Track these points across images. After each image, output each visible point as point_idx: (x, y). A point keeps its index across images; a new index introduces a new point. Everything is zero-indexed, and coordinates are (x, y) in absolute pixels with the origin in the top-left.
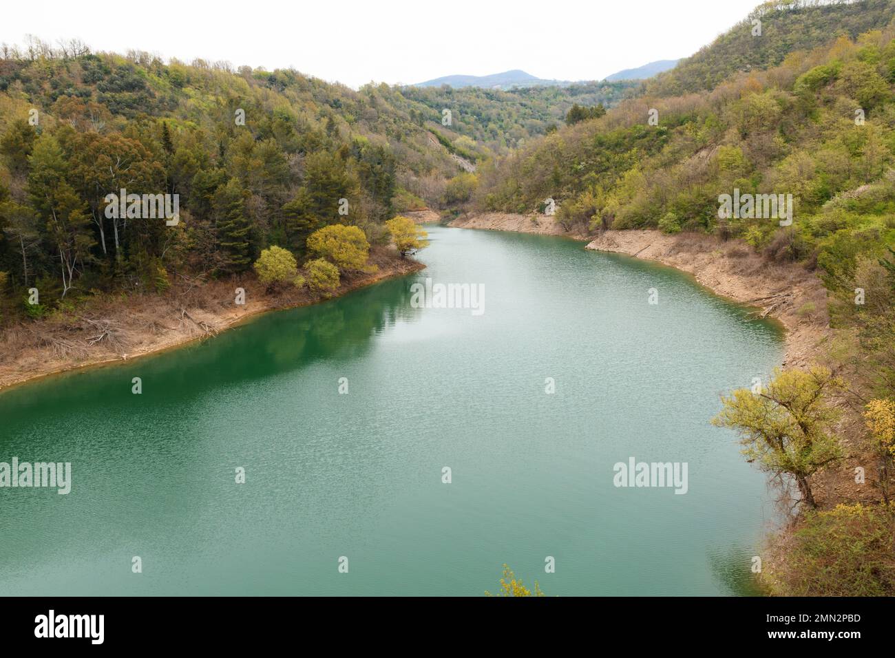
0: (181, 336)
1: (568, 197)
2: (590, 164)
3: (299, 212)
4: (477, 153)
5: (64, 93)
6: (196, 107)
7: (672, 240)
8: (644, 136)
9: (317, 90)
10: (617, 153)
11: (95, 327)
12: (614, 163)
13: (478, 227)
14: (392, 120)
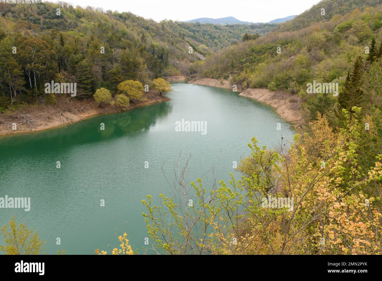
0: (59, 123)
1: (237, 73)
2: (248, 59)
3: (115, 74)
4: (207, 52)
5: (29, 19)
6: (86, 27)
7: (272, 94)
8: (271, 49)
9: (140, 22)
10: (259, 55)
11: (23, 117)
12: (257, 59)
13: (200, 84)
14: (171, 36)
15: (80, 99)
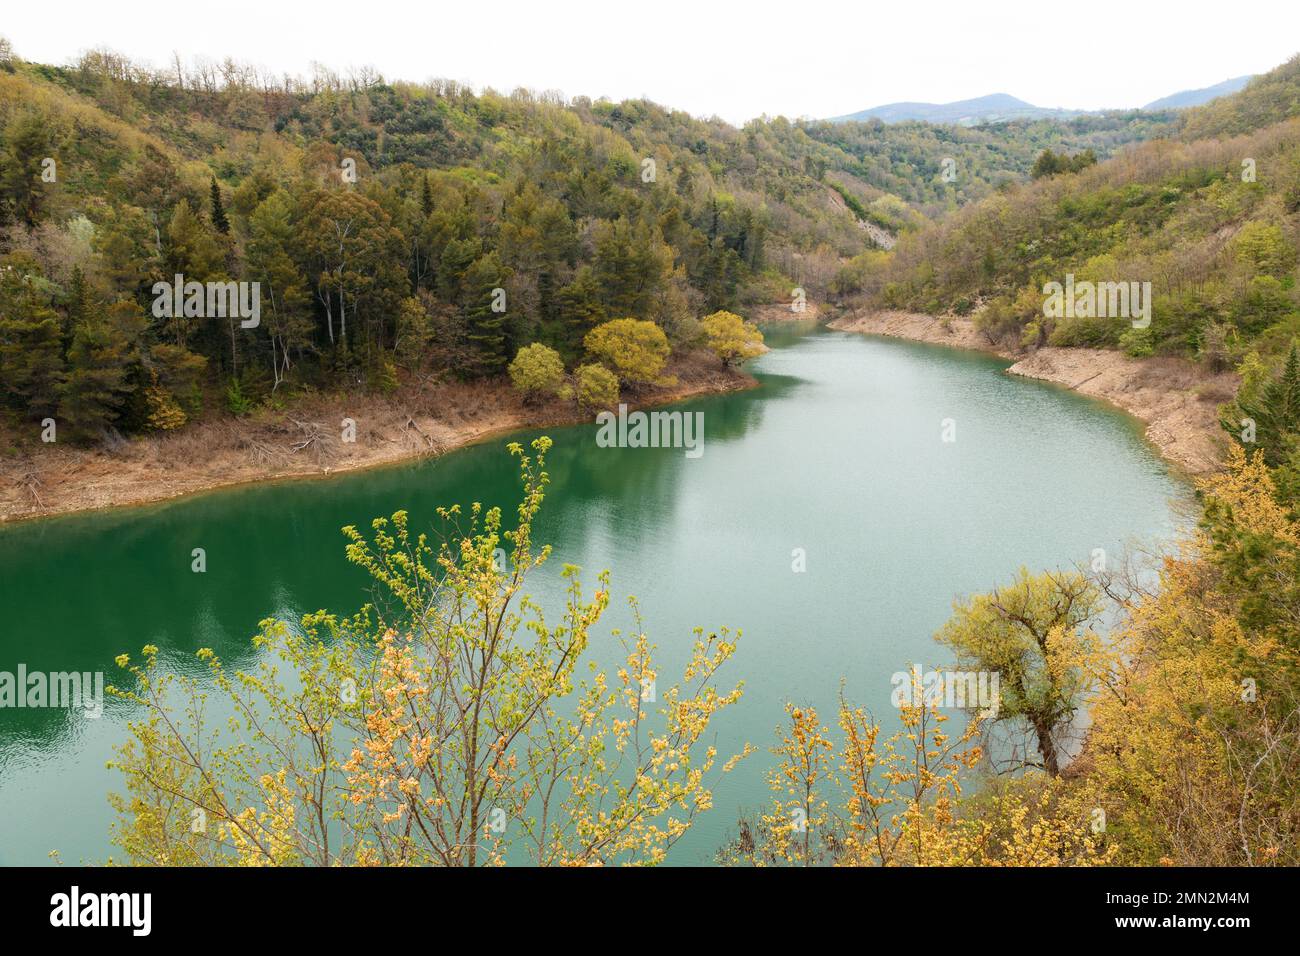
0: (401, 451)
1: (1004, 293)
2: (1047, 244)
3: (579, 300)
4: (902, 221)
5: (345, 135)
6: (506, 154)
7: (1136, 368)
8: (1140, 203)
9: (676, 129)
10: (1092, 227)
12: (1084, 242)
13: (867, 331)
14: (776, 171)
15: (469, 377)
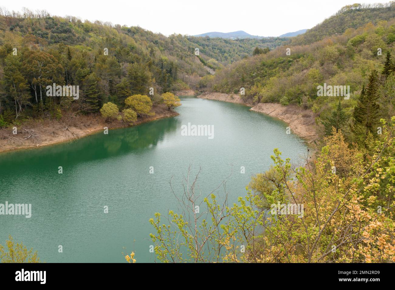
0: (64, 138)
1: (247, 87)
2: (258, 74)
3: (123, 88)
4: (216, 67)
5: (36, 33)
6: (93, 41)
7: (285, 108)
8: (282, 63)
9: (149, 36)
10: (270, 69)
11: (28, 132)
12: (268, 73)
13: (209, 98)
14: (180, 50)
15: (87, 113)
